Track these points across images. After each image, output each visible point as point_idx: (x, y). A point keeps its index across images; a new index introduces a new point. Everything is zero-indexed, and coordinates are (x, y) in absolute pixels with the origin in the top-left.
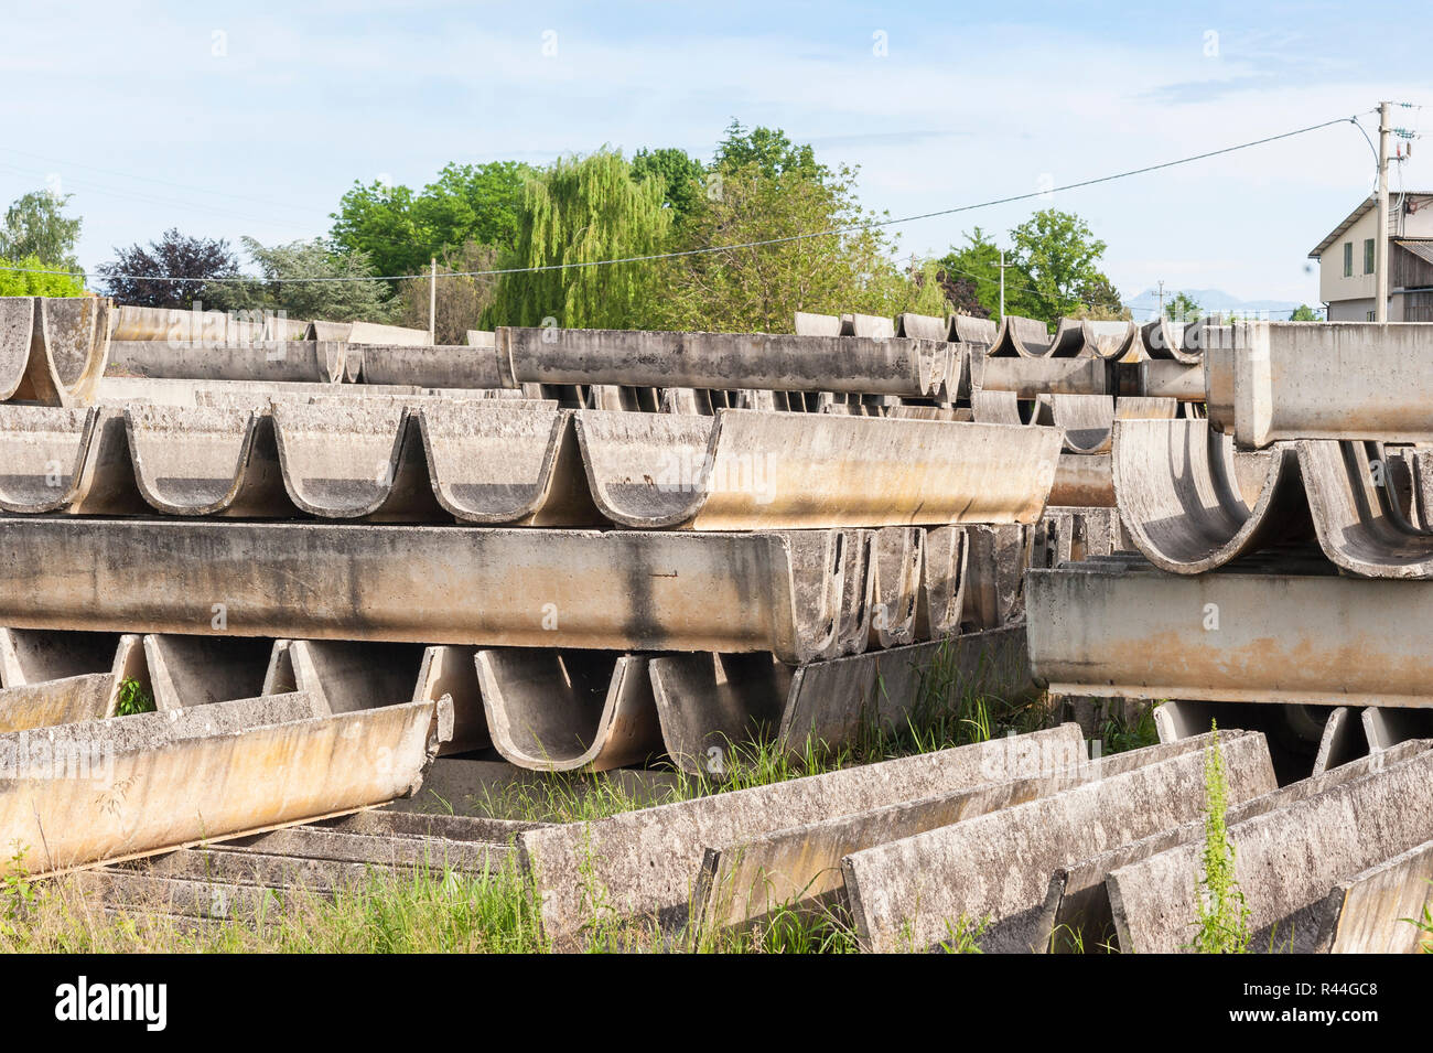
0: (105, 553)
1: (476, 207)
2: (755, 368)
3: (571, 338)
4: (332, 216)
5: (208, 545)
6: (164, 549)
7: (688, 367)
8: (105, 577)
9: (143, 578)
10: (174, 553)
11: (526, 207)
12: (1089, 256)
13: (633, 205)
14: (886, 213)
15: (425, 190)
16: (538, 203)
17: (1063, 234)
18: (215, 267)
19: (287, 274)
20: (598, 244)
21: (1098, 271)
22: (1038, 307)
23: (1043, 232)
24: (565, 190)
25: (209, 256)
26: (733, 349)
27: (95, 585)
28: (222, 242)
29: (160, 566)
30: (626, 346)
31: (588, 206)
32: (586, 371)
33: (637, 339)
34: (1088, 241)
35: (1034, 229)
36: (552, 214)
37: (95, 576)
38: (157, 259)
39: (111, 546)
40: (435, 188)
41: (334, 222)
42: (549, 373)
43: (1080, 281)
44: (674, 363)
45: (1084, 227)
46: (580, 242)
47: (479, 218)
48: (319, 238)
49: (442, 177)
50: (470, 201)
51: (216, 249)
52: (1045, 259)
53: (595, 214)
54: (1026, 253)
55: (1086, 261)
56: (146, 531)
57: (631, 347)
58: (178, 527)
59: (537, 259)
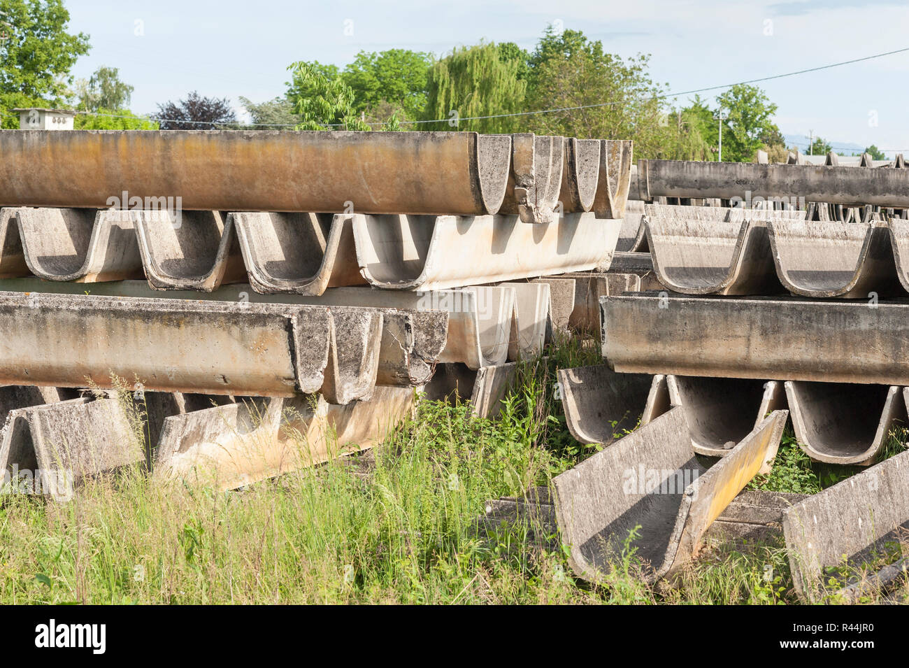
0: (759, 324)
1: (379, 78)
2: (817, 188)
3: (690, 167)
4: (287, 83)
5: (842, 319)
6: (806, 321)
7: (770, 187)
8: (757, 340)
9: (787, 342)
10: (814, 324)
11: (434, 79)
12: (767, 113)
13: (500, 78)
14: (667, 84)
15: (346, 68)
16: (441, 77)
17: (750, 99)
18: (219, 115)
19: (270, 121)
20: (480, 105)
21: (773, 124)
22: (734, 146)
23: (737, 97)
24: (458, 68)
25: (216, 109)
26: (802, 176)
27: (748, 346)
28: (224, 100)
29: (802, 334)
30: (728, 172)
31: (473, 80)
32: (699, 189)
33: (736, 168)
34: (766, 103)
35: (731, 95)
36: (450, 83)
37: (749, 340)
38: (184, 110)
39: (764, 319)
40: (352, 66)
41: (289, 88)
42: (673, 190)
43: (761, 130)
44: (761, 184)
45: (763, 95)
46: (468, 102)
47: (382, 86)
48: (278, 98)
49: (356, 59)
50: (376, 75)
51: (221, 104)
52: (739, 115)
53: (477, 84)
54: (727, 111)
55: (765, 117)
56: (793, 308)
57: (731, 174)
58: (820, 306)
59: (441, 113)
